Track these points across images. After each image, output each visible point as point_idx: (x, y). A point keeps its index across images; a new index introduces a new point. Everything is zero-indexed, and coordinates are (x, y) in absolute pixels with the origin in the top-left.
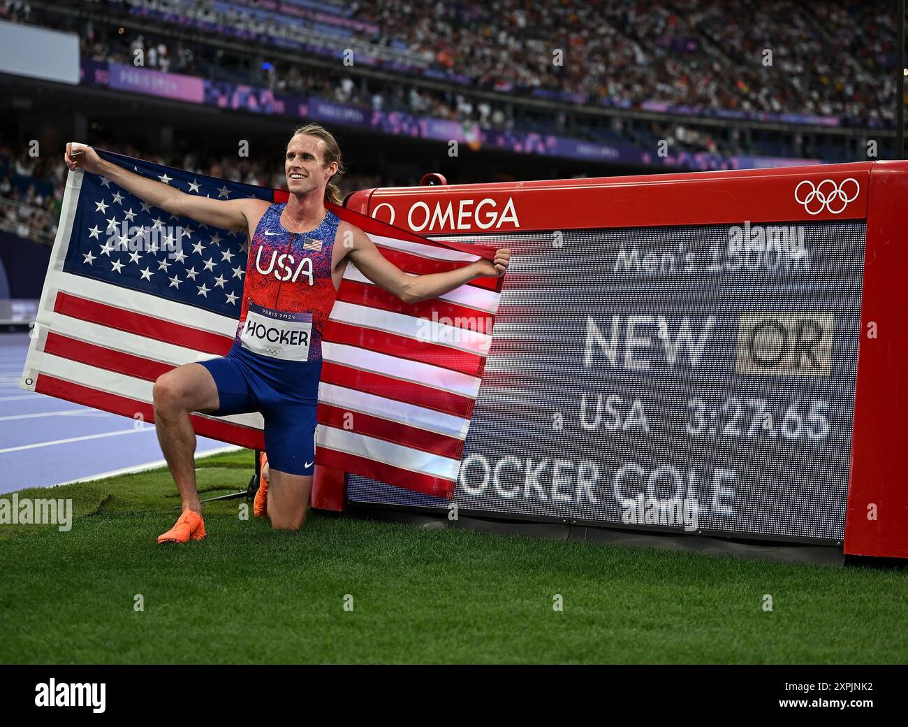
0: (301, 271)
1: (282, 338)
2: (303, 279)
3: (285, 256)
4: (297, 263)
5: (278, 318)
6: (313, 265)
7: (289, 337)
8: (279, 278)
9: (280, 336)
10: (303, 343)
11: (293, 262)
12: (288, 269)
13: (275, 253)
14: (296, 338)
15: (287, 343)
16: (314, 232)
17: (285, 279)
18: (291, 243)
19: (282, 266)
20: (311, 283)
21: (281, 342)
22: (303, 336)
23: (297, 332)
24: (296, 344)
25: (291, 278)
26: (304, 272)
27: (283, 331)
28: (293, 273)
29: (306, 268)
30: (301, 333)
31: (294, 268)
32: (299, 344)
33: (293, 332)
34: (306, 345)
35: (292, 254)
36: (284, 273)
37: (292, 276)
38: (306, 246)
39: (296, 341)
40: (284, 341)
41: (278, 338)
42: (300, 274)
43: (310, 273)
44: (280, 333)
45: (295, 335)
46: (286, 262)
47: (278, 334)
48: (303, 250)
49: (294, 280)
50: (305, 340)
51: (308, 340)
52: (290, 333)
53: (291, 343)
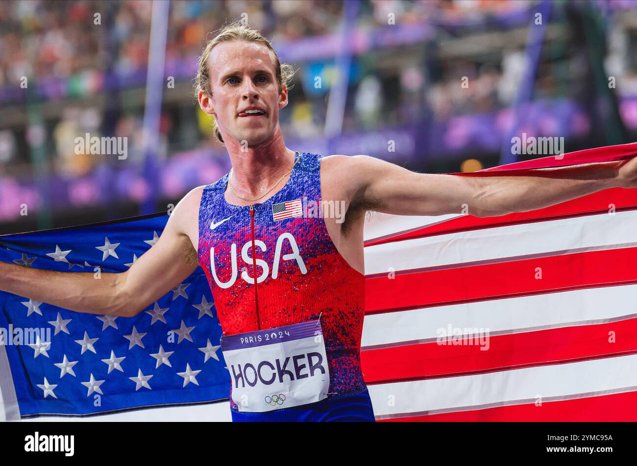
0: (281, 258)
1: (282, 373)
2: (288, 269)
3: (249, 244)
4: (271, 247)
5: (264, 343)
6: (297, 240)
7: (291, 367)
8: (251, 281)
9: (276, 371)
10: (317, 371)
11: (264, 248)
12: (260, 262)
13: (234, 247)
14: (303, 366)
15: (292, 379)
16: (283, 191)
17: (260, 280)
18: (253, 221)
19: (249, 261)
20: (304, 270)
21: (281, 381)
22: (315, 360)
23: (302, 356)
24: (306, 376)
25: (270, 275)
26: (286, 257)
27: (278, 361)
28: (271, 265)
29: (287, 249)
30: (310, 356)
31: (268, 257)
32: (312, 374)
33: (296, 358)
34: (323, 372)
35: (259, 237)
36: (255, 271)
37: (271, 271)
38: (278, 216)
39: (306, 371)
40: (286, 377)
41: (274, 375)
42: (281, 261)
43: (295, 255)
44: (275, 367)
45: (300, 362)
46: (254, 253)
47: (273, 368)
48: (274, 224)
49: (275, 276)
50: (319, 365)
51: (325, 364)
52: (291, 361)
53: (299, 377)
